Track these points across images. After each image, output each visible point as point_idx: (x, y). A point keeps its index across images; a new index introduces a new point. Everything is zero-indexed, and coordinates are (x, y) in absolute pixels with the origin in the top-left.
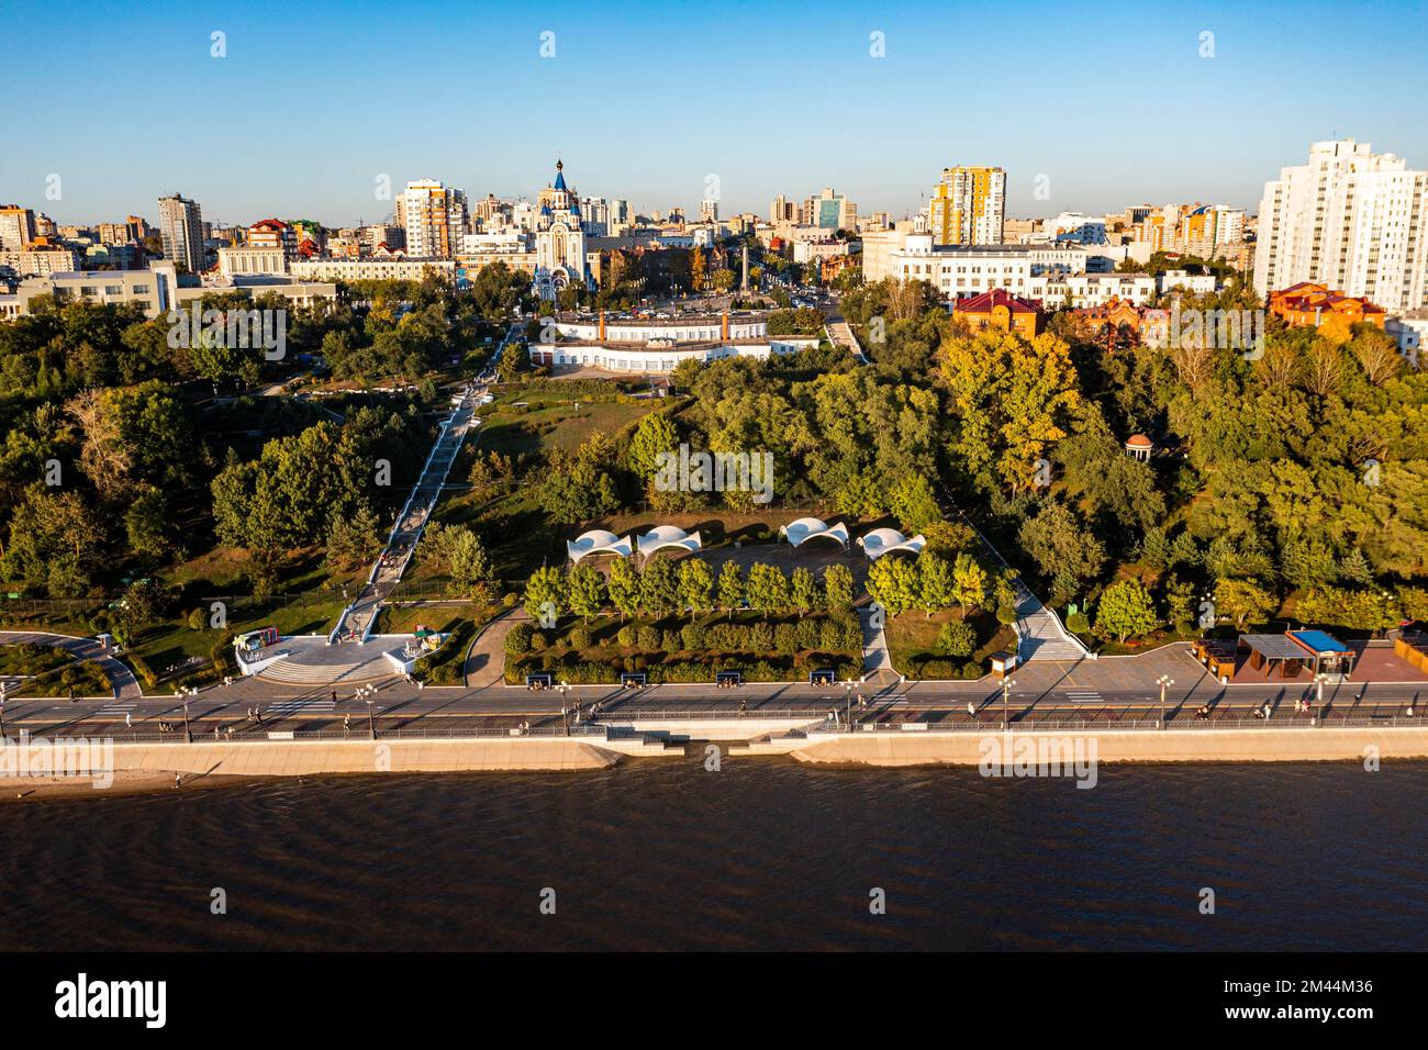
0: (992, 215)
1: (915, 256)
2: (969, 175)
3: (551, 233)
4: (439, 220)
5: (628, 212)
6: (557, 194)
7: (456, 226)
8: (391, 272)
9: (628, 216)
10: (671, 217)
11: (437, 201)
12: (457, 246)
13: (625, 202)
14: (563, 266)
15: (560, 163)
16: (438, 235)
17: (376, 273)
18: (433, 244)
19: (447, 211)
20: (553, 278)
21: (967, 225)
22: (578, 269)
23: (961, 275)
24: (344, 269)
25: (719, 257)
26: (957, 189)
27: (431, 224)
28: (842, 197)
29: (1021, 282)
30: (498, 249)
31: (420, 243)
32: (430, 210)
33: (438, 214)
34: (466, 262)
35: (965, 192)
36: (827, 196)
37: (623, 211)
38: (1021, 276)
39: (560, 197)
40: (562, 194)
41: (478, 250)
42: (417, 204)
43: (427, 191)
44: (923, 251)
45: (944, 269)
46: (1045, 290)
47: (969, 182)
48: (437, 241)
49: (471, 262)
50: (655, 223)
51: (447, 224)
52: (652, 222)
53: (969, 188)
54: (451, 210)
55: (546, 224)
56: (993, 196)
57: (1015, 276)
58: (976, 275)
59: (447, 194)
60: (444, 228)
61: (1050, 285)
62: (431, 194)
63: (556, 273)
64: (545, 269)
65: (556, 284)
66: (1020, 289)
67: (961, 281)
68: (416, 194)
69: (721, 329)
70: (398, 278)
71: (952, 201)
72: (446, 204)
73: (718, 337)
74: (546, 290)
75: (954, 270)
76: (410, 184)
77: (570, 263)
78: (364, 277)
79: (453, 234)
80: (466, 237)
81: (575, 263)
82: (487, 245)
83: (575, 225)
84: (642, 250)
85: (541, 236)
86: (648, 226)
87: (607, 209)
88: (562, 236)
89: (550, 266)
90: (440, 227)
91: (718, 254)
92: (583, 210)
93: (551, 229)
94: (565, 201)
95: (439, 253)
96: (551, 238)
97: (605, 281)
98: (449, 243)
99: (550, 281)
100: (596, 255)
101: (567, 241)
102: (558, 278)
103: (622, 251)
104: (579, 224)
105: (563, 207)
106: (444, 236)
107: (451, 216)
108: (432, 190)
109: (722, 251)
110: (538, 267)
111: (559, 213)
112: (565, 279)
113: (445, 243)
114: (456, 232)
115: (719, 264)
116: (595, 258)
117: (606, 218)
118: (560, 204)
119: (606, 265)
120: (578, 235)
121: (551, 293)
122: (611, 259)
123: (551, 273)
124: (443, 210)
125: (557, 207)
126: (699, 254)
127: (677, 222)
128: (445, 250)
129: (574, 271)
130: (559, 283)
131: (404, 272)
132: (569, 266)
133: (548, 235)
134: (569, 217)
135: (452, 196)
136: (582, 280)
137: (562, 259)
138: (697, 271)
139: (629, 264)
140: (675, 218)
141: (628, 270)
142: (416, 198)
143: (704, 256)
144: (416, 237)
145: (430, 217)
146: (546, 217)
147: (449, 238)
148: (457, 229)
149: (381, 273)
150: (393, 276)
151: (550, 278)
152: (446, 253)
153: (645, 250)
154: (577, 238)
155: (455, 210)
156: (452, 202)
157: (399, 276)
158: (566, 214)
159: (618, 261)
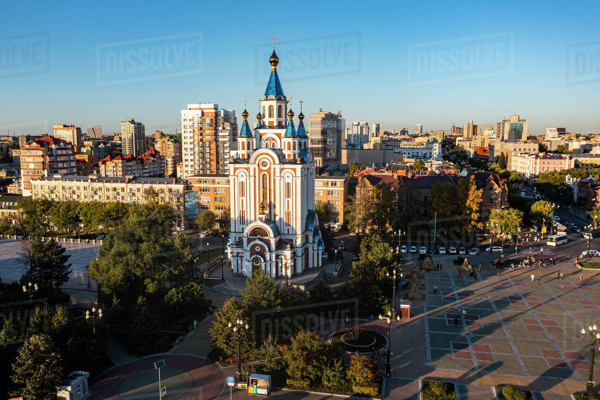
3: (252, 167)
4: (209, 137)
5: (380, 130)
6: (267, 104)
7: (224, 142)
9: (380, 132)
10: (401, 132)
11: (208, 121)
13: (379, 125)
14: (268, 221)
15: (274, 55)
16: (208, 150)
18: (203, 158)
19: (216, 130)
20: (249, 241)
24: (78, 188)
25: (498, 190)
27: (201, 140)
28: (525, 120)
31: (192, 157)
32: (201, 129)
33: (209, 132)
34: (197, 185)
36: (514, 120)
37: (378, 129)
39: (271, 109)
40: (274, 103)
42: (191, 123)
43: (200, 112)
48: (207, 156)
49: (202, 185)
50: (393, 135)
51: (216, 140)
52: (391, 134)
54: (220, 128)
55: (246, 152)
59: (217, 115)
60: (213, 146)
62: (203, 114)
63: (256, 232)
64: (242, 221)
65: (253, 251)
68: (192, 114)
74: (240, 257)
76: (190, 106)
77: (280, 213)
78: (96, 197)
79: (221, 151)
81: (288, 214)
83: (291, 152)
84: (395, 177)
85: (235, 169)
86: (390, 137)
87: (369, 128)
88: (269, 171)
89: (250, 216)
90: (210, 143)
91: (496, 186)
92: (355, 128)
93: (252, 160)
94: (279, 115)
95: (208, 166)
96: (252, 173)
97: (347, 218)
98: (217, 157)
99: (245, 243)
100: (340, 182)
101: (277, 179)
102: (258, 242)
103: (370, 178)
104: (297, 151)
105: (275, 124)
106: (213, 152)
107: (220, 134)
108: (205, 111)
109: (501, 183)
110: (232, 216)
111: (268, 133)
112: (268, 243)
113: (214, 158)
114: (224, 148)
115: (496, 199)
116: (338, 184)
117: (368, 133)
118: (271, 120)
119: (350, 197)
120: (294, 170)
121: (246, 263)
122: (358, 189)
123: (248, 230)
124: (213, 128)
125: (267, 124)
126: (474, 187)
127: (404, 134)
128: (214, 163)
129: (286, 228)
130: (258, 249)
131: (134, 195)
132: (277, 219)
133: (248, 169)
134: (283, 140)
135: (222, 115)
136: (299, 242)
137: (267, 206)
138: (471, 209)
139: (378, 197)
140: (404, 132)
141: (377, 204)
142: (191, 118)
143: (481, 190)
144: (189, 152)
145: (201, 134)
146: (245, 140)
147: (217, 153)
148: (225, 145)
149: (111, 194)
150: (123, 198)
151: (245, 240)
152: (215, 166)
153: (399, 177)
154: (293, 175)
155: (224, 128)
156: (221, 121)
157: (129, 198)
158: (279, 135)
159: (365, 191)
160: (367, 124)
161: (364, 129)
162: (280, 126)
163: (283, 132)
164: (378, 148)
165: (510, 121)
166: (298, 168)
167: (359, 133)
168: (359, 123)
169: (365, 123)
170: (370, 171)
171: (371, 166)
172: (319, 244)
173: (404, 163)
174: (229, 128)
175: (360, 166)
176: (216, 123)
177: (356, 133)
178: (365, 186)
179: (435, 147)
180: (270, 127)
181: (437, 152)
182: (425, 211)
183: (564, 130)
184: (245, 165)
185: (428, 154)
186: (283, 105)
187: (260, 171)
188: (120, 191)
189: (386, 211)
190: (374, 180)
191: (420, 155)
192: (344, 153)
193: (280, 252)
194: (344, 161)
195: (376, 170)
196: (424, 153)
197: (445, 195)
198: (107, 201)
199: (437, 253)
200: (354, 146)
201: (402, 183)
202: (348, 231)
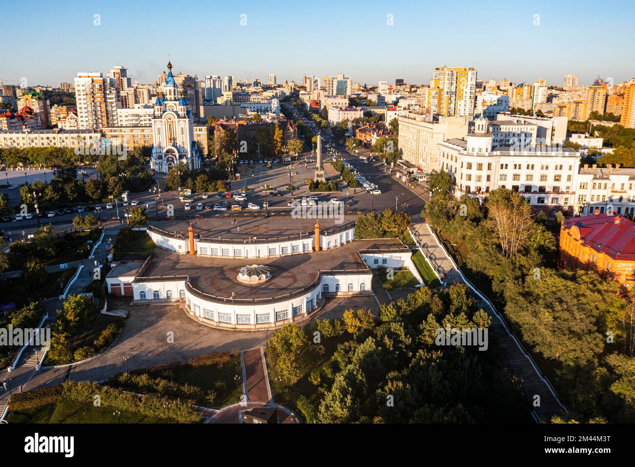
0: (468, 100)
1: (478, 156)
2: (455, 72)
3: (163, 120)
4: (99, 99)
5: (233, 81)
6: (168, 88)
7: (112, 103)
8: (53, 141)
9: (233, 84)
10: (254, 83)
11: (97, 86)
12: (113, 116)
13: (231, 76)
14: (173, 146)
15: (170, 64)
16: (99, 109)
17: (42, 141)
18: (95, 115)
19: (105, 94)
20: (165, 156)
21: (452, 106)
22: (185, 147)
23: (517, 171)
24: (18, 138)
25: (292, 130)
26: (447, 82)
27: (93, 101)
28: (348, 78)
29: (569, 178)
30: (141, 118)
31: (86, 115)
32: (93, 92)
33: (99, 95)
34: (109, 133)
35: (452, 84)
36: (340, 78)
37: (230, 81)
38: (570, 173)
39: (170, 91)
40: (171, 88)
41: (127, 118)
42: (84, 88)
43: (90, 80)
44: (484, 151)
45: (502, 165)
46: (590, 185)
47: (455, 77)
48: (99, 113)
49: (113, 133)
50: (246, 86)
51: (105, 101)
53: (454, 82)
54: (108, 92)
55: (159, 113)
56: (469, 87)
57: (564, 173)
58: (530, 172)
59: (104, 81)
60: (103, 105)
61: (595, 181)
62: (93, 81)
63: (168, 151)
64: (160, 147)
65: (168, 160)
66: (569, 184)
67: (516, 177)
68: (82, 81)
69: (313, 242)
70: (59, 145)
71: (443, 90)
72: (103, 88)
73: (311, 249)
74: (161, 164)
75: (511, 166)
76: (79, 74)
77: (179, 142)
78: (33, 144)
79: (110, 109)
80: (119, 110)
81: (183, 143)
82: (133, 115)
83: (183, 113)
84: (237, 125)
85: (155, 122)
86: (243, 88)
87: (221, 81)
88: (172, 122)
89: (164, 145)
90: (101, 103)
91: (291, 128)
92: (208, 82)
93: (163, 117)
94: (175, 94)
95: (100, 121)
96: (164, 123)
97: (210, 149)
98: (107, 114)
99: (163, 157)
100: (204, 128)
101: (177, 126)
102: (170, 156)
103: (222, 125)
104: (185, 112)
105: (173, 99)
106: (104, 109)
107: (108, 96)
108: (94, 79)
109: (293, 126)
110: (154, 145)
111: (170, 103)
112: (175, 156)
113: (104, 114)
114: (112, 107)
115: (291, 135)
116: (203, 130)
117: (221, 86)
118: (170, 96)
119: (211, 137)
120: (185, 121)
121: (164, 166)
122: (215, 132)
123: (164, 151)
124: (102, 92)
125: (169, 99)
126: (278, 129)
127: (257, 85)
128: (105, 119)
129: (182, 149)
130: (170, 159)
131: (63, 141)
132: (178, 145)
133: (161, 121)
134: (178, 107)
135: (109, 82)
136: (189, 156)
137: (173, 140)
138: (277, 141)
139: (227, 136)
140: (256, 84)
141: (227, 140)
142: (83, 84)
143: (282, 130)
144: (84, 110)
145: (93, 97)
146: (159, 107)
147: (107, 111)
148: (113, 105)
149: (45, 141)
150: (55, 144)
151: (163, 155)
152: (105, 121)
153: (239, 125)
154: (185, 124)
155: (110, 92)
156: (108, 86)
157: (59, 144)
158: (175, 104)
159: (219, 133)
160: (219, 78)
161: (217, 82)
162: (175, 100)
163: (177, 103)
164: (229, 104)
165: (337, 78)
166: (187, 120)
167: (212, 87)
168: (211, 77)
169: (217, 76)
170: (223, 121)
171: (223, 119)
172: (198, 158)
173: (248, 116)
174: (115, 92)
175: (215, 118)
176: (104, 88)
177: (209, 86)
178: (219, 130)
179: (273, 102)
180: (170, 100)
181: (276, 106)
182: (254, 143)
183: (402, 81)
184: (160, 120)
185: (269, 108)
186: (176, 89)
187: (168, 122)
188: (52, 139)
189: (232, 144)
190: (224, 127)
191: (263, 108)
192: (202, 108)
193: (181, 160)
194: (202, 115)
195: (227, 121)
196: (266, 107)
197: (263, 133)
198: (42, 147)
199: (258, 163)
200: (209, 101)
201: (241, 128)
202: (212, 157)
